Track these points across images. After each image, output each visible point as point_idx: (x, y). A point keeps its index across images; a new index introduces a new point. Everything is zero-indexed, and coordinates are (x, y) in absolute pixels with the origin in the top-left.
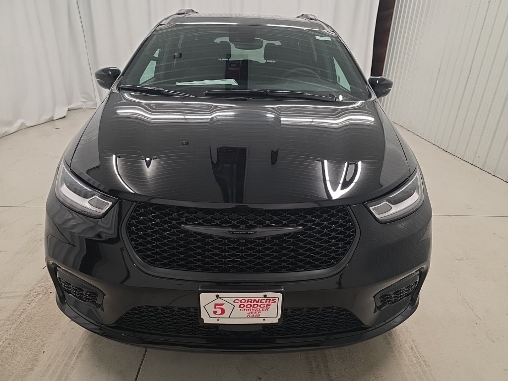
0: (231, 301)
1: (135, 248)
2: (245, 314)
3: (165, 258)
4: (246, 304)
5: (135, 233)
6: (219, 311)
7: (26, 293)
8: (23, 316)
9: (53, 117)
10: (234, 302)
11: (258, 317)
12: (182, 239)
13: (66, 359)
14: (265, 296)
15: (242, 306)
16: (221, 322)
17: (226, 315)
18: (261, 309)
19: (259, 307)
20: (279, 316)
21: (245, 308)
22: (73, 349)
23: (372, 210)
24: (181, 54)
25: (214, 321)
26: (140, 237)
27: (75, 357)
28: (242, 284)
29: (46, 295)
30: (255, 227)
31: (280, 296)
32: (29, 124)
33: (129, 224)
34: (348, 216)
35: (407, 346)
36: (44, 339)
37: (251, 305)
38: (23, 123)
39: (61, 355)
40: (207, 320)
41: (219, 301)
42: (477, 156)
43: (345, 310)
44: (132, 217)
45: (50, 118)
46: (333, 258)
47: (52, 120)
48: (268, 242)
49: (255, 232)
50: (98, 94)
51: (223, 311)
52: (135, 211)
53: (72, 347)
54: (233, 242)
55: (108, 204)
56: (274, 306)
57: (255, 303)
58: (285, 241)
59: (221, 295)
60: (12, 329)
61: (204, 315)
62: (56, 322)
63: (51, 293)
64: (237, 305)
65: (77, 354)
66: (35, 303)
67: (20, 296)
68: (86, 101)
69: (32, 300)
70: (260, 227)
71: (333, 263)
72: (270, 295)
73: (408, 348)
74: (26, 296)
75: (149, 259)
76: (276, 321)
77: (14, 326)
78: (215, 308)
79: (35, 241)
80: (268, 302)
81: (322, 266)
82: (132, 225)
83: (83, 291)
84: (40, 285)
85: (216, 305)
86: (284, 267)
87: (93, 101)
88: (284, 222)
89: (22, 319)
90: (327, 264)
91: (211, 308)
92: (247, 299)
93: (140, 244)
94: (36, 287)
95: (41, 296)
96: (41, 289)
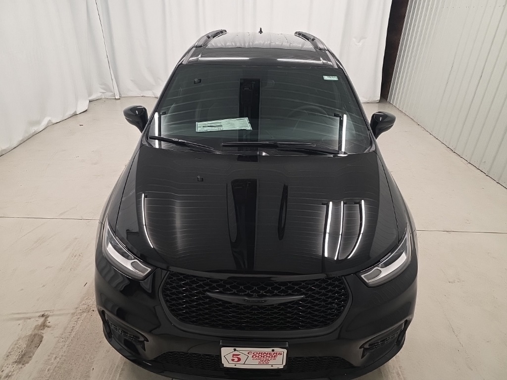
0: (246, 353)
1: (169, 307)
2: (257, 362)
3: (194, 317)
4: (257, 355)
5: (169, 296)
6: (236, 359)
7: (73, 311)
8: (73, 334)
9: (76, 112)
10: (248, 353)
11: (267, 364)
12: (206, 303)
13: (111, 376)
14: (273, 351)
15: (254, 357)
16: (238, 366)
17: (242, 362)
18: (270, 359)
19: (268, 358)
20: (284, 364)
21: (257, 358)
22: (116, 366)
23: (364, 278)
24: (200, 80)
25: (233, 366)
26: (173, 299)
27: (119, 374)
28: (254, 340)
29: (90, 313)
30: (266, 296)
31: (285, 351)
32: (54, 121)
33: (165, 289)
34: (343, 284)
35: (394, 371)
36: (92, 357)
37: (262, 356)
38: (50, 120)
39: (107, 372)
40: (226, 364)
41: (236, 353)
42: (483, 161)
43: (338, 357)
44: (167, 283)
45: (73, 113)
46: (329, 319)
47: (75, 115)
48: (276, 308)
49: (265, 301)
50: (116, 85)
51: (239, 360)
52: (169, 278)
53: (115, 365)
54: (248, 307)
55: (148, 270)
56: (279, 358)
57: (265, 355)
58: (290, 307)
59: (237, 349)
60: (66, 346)
61: (224, 361)
62: (100, 340)
63: (93, 311)
64: (250, 356)
65: (119, 372)
66: (81, 321)
67: (69, 313)
68: (105, 92)
69: (78, 318)
70: (269, 296)
71: (329, 323)
72: (277, 350)
73: (395, 374)
74: (73, 314)
75: (181, 317)
76: (281, 367)
77: (67, 343)
78: (233, 357)
79: (75, 256)
80: (275, 355)
81: (318, 325)
82: (167, 289)
83: (127, 333)
84: (83, 302)
85: (234, 355)
86: (288, 327)
87: (112, 92)
88: (290, 292)
89: (72, 336)
90: (325, 324)
91: (230, 357)
92: (258, 352)
93: (173, 305)
94: (81, 305)
95: (85, 314)
96: (85, 306)
